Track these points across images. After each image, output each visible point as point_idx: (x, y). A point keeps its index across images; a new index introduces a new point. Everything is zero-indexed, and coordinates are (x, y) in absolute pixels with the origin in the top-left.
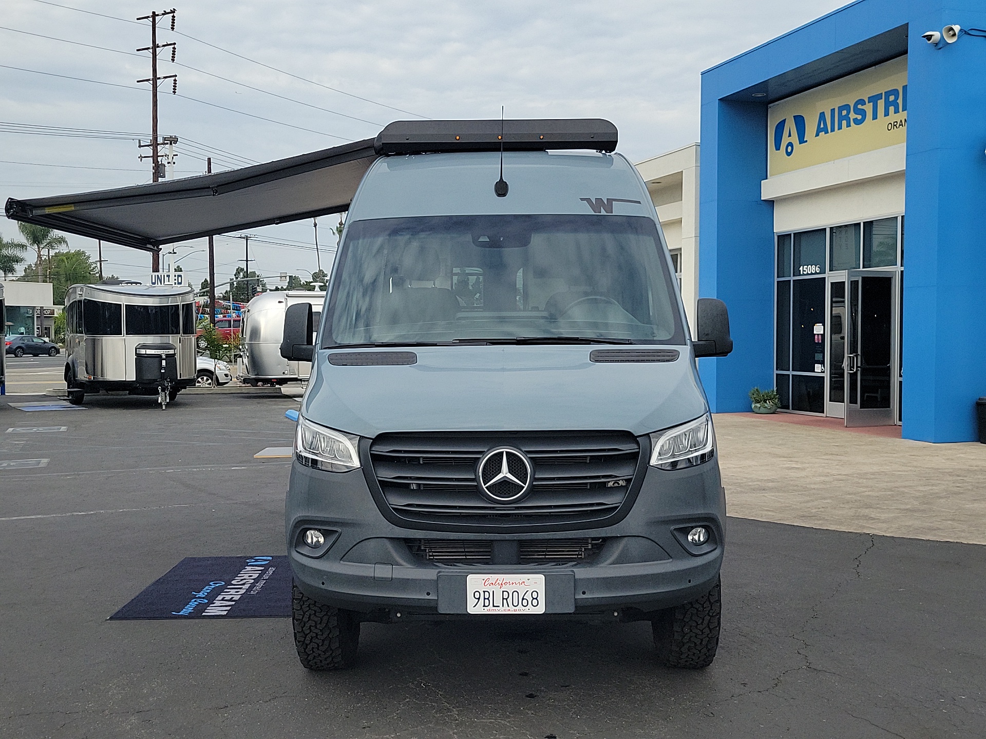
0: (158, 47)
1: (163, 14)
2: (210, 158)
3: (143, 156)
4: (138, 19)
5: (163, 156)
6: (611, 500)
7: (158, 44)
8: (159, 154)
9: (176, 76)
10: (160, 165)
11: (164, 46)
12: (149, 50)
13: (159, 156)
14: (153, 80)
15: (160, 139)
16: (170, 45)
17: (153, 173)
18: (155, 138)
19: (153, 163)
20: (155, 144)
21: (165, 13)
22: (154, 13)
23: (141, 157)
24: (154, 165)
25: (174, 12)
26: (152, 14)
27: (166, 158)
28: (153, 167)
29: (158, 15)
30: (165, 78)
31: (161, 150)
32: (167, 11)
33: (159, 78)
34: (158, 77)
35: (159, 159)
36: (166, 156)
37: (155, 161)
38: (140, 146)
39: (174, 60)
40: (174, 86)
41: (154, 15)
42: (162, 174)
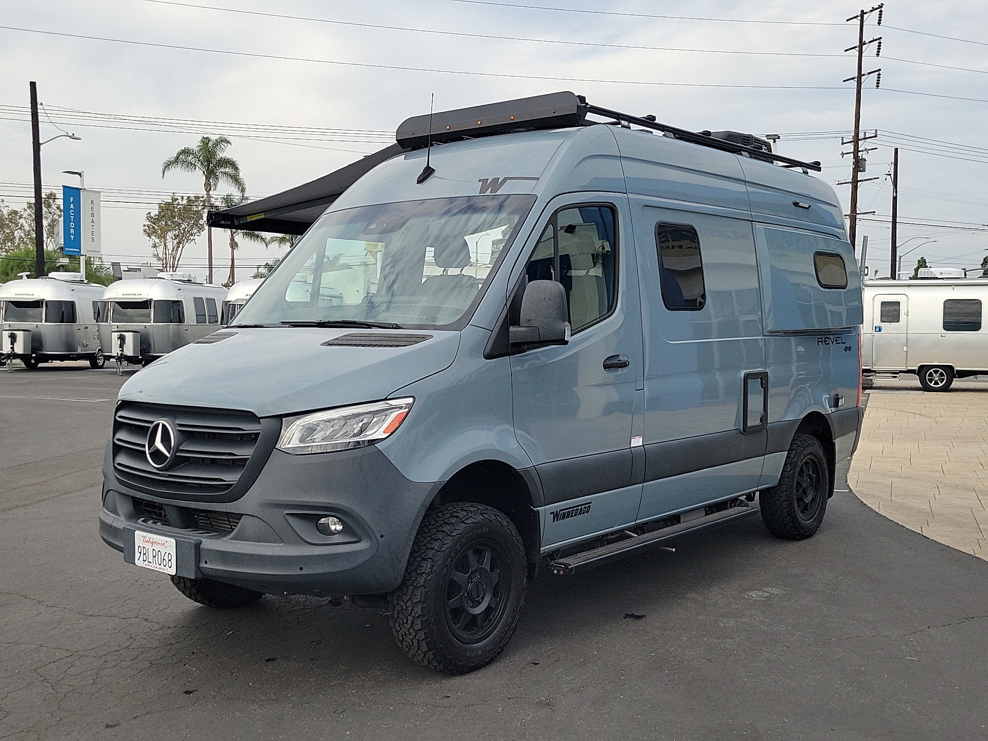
0: (865, 44)
1: (871, 11)
2: (897, 149)
3: (844, 152)
4: (847, 20)
5: (863, 151)
6: (232, 478)
7: (865, 41)
8: (859, 149)
9: (880, 70)
10: (860, 159)
11: (870, 42)
12: (856, 49)
13: (860, 151)
14: (858, 78)
15: (861, 135)
16: (876, 40)
17: (853, 168)
18: (857, 134)
19: (854, 158)
20: (856, 140)
21: (874, 9)
22: (862, 11)
23: (843, 154)
24: (854, 160)
25: (882, 7)
26: (860, 13)
27: (866, 152)
28: (853, 163)
29: (866, 13)
30: (869, 73)
31: (862, 145)
32: (875, 7)
33: (864, 75)
34: (862, 73)
35: (860, 154)
36: (865, 151)
37: (856, 157)
38: (843, 144)
39: (879, 54)
40: (877, 80)
41: (863, 13)
42: (861, 169)
